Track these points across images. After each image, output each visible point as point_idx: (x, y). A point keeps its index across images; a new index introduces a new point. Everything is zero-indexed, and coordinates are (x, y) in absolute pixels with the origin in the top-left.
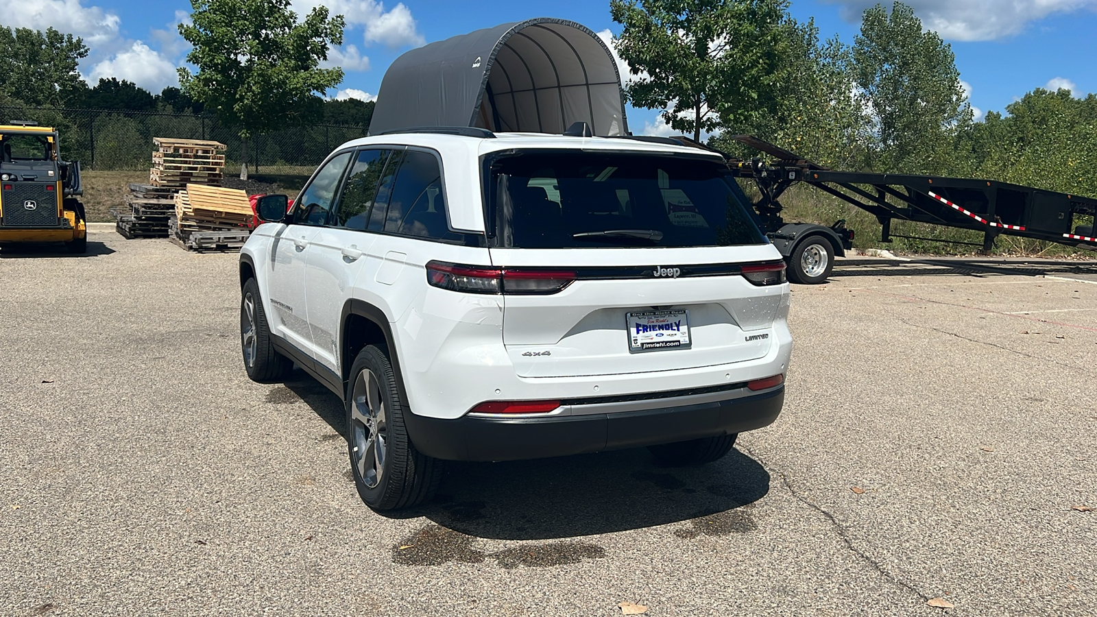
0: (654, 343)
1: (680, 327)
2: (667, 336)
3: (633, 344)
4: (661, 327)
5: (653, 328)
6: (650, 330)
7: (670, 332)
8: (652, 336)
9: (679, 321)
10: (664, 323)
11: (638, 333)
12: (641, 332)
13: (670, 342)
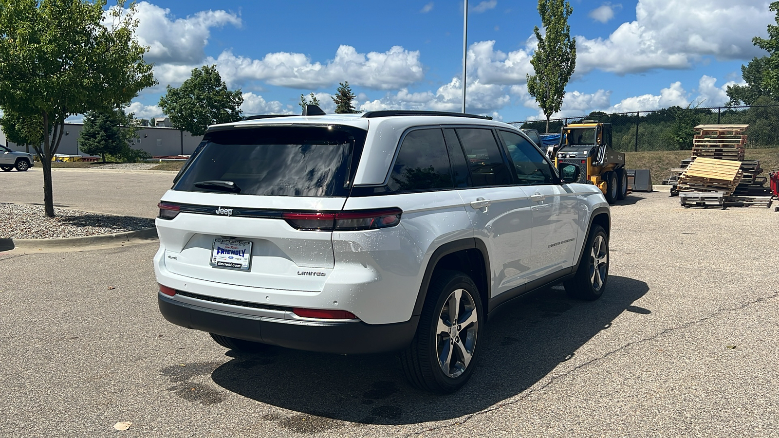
0: (225, 263)
1: (245, 254)
2: (235, 259)
3: (213, 261)
4: (233, 252)
5: (228, 252)
6: (226, 253)
7: (238, 256)
8: (226, 258)
9: (245, 250)
10: (236, 250)
11: (218, 254)
12: (220, 253)
13: (235, 264)
